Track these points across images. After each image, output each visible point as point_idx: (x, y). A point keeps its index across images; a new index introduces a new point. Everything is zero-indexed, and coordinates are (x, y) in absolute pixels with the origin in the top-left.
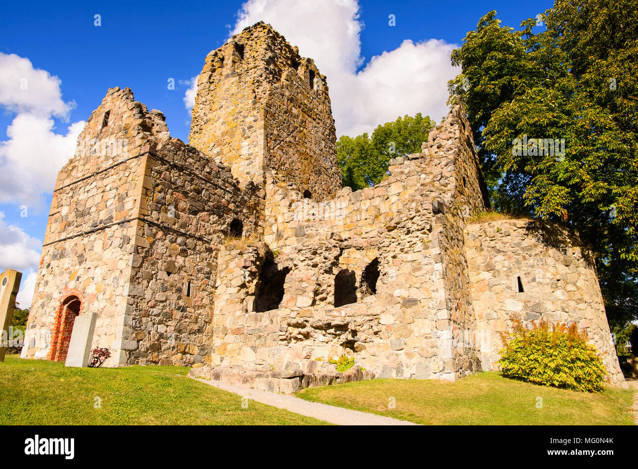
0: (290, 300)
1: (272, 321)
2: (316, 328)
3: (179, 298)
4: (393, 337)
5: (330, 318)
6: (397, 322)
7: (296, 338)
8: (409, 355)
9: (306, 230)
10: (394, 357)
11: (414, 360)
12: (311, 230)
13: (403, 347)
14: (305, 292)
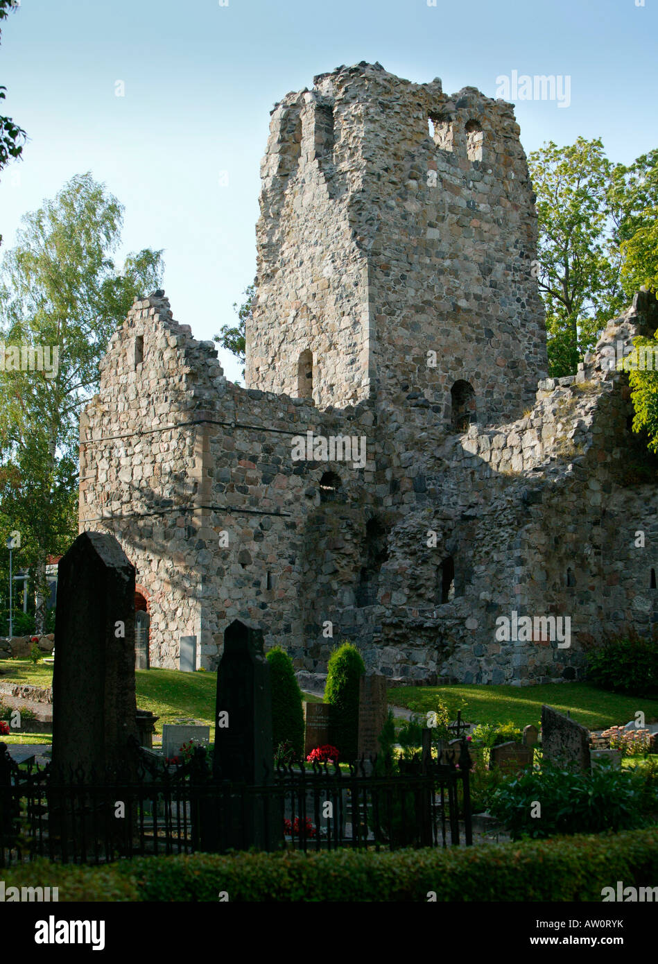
0: (384, 596)
1: (367, 619)
2: (412, 629)
3: (258, 593)
4: (476, 644)
5: (423, 619)
6: (481, 627)
7: (393, 640)
8: (488, 662)
9: (427, 482)
10: (476, 663)
11: (491, 667)
12: (434, 484)
13: (484, 653)
14: (399, 587)
